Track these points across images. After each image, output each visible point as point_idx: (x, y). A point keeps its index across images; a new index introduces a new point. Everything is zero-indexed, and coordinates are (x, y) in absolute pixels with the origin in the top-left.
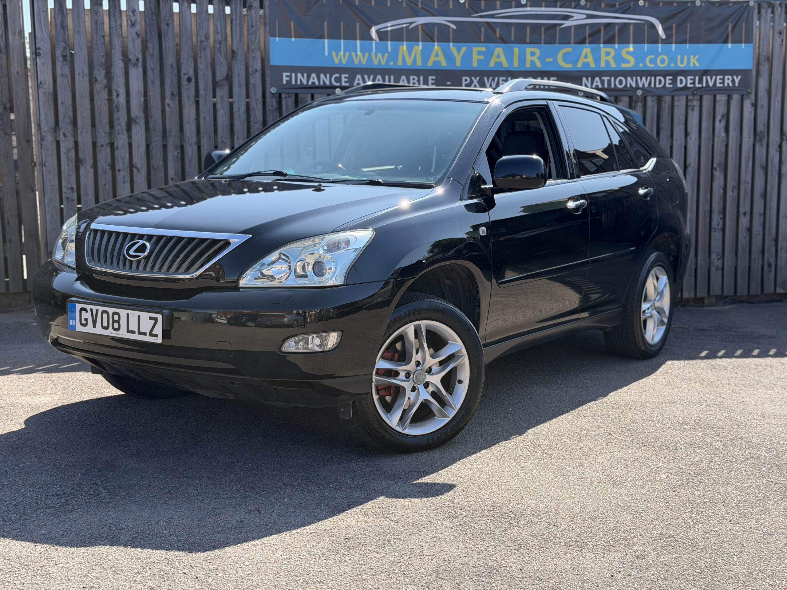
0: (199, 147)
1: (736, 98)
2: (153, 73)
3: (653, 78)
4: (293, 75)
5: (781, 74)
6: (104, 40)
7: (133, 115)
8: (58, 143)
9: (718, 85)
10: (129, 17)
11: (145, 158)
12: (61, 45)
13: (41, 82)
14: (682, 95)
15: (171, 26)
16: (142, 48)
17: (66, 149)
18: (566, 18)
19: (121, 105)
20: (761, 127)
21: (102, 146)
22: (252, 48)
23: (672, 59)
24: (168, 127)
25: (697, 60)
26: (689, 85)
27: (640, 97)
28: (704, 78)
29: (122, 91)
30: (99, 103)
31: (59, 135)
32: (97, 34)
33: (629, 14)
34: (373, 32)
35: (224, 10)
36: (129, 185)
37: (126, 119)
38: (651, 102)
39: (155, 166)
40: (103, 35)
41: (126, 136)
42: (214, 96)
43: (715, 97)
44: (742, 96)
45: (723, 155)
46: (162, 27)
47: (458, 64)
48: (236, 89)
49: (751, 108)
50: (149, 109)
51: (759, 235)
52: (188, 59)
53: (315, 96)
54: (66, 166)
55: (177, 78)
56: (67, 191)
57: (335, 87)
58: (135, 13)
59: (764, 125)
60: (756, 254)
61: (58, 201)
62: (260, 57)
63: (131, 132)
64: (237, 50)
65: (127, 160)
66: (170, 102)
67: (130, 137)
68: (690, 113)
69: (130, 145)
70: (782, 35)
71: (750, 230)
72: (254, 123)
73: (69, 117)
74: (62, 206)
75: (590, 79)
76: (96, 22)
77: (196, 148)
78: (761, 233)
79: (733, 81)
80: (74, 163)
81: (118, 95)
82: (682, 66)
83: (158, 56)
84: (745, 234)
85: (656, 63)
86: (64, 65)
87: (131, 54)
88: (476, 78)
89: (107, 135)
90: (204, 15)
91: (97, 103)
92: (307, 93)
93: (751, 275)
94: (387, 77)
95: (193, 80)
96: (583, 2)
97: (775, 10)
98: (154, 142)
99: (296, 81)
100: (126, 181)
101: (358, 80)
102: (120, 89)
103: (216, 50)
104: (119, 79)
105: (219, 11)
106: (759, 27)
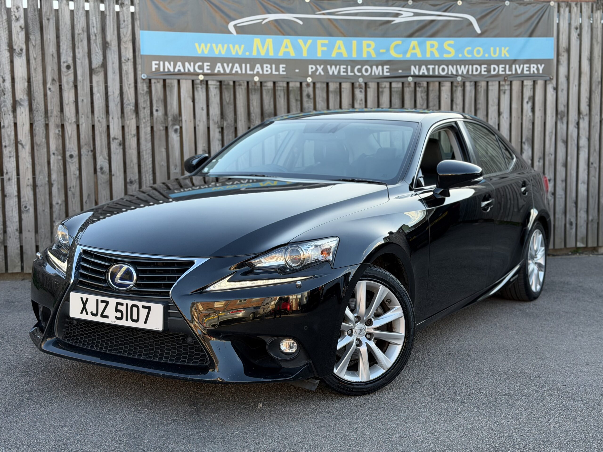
0: (78, 126)
1: (540, 83)
2: (36, 62)
3: (470, 67)
4: (161, 63)
5: (578, 63)
7: (17, 98)
9: (525, 72)
10: (13, 13)
11: (29, 135)
14: (495, 81)
15: (51, 21)
16: (26, 39)
18: (397, 15)
19: (6, 90)
20: (561, 108)
22: (124, 39)
23: (487, 51)
24: (49, 108)
25: (507, 51)
26: (501, 73)
27: (460, 82)
28: (514, 66)
29: (8, 77)
33: (449, 12)
34: (231, 26)
35: (99, 7)
36: (15, 159)
37: (11, 101)
38: (469, 87)
39: (38, 143)
41: (11, 116)
42: (91, 82)
43: (523, 82)
44: (546, 81)
45: (531, 131)
46: (44, 21)
47: (305, 55)
48: (110, 76)
49: (553, 91)
50: (32, 93)
51: (561, 198)
52: (67, 49)
53: (181, 81)
55: (57, 65)
57: (198, 74)
58: (19, 9)
59: (564, 106)
60: (559, 215)
62: (131, 47)
63: (16, 113)
64: (111, 41)
65: (13, 137)
66: (51, 87)
67: (15, 117)
68: (502, 96)
69: (15, 124)
70: (578, 31)
72: (127, 105)
75: (417, 67)
77: (75, 127)
78: (564, 196)
79: (538, 69)
81: (4, 81)
82: (495, 56)
83: (40, 47)
84: (550, 198)
85: (473, 54)
87: (15, 45)
88: (320, 67)
90: (81, 11)
92: (174, 79)
93: (556, 232)
94: (244, 65)
95: (72, 67)
96: (410, 2)
97: (572, 9)
98: (37, 121)
99: (164, 69)
100: (11, 156)
101: (219, 68)
102: (5, 75)
103: (92, 41)
104: (5, 67)
105: (94, 7)
106: (558, 25)
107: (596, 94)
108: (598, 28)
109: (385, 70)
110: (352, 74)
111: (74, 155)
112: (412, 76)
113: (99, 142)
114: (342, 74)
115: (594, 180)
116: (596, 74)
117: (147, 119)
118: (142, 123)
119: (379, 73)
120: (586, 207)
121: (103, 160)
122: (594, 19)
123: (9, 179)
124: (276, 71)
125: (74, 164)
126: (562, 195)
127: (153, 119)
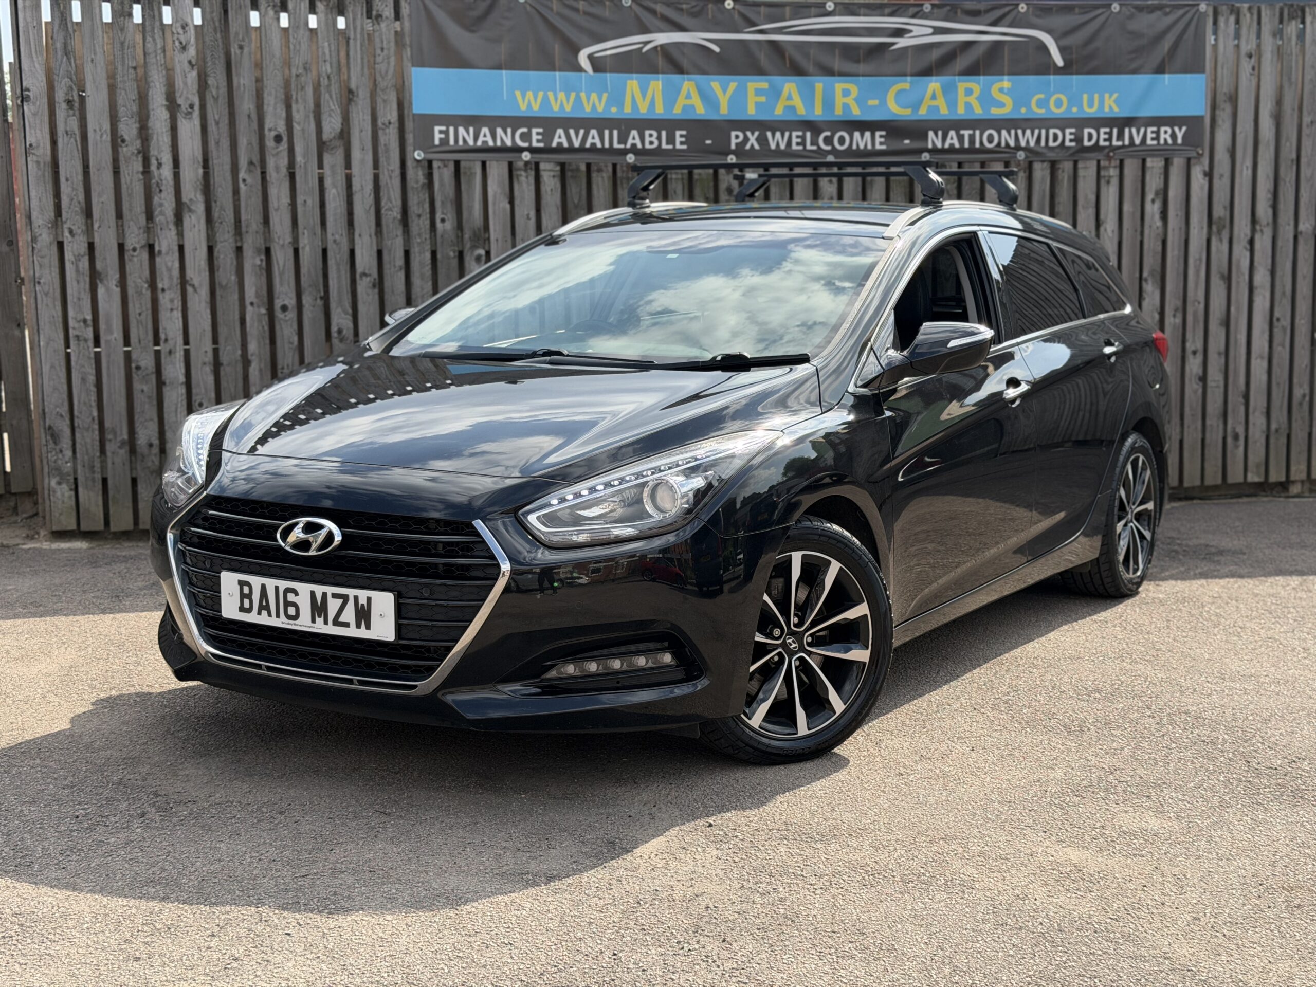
0: (296, 251)
1: (1178, 163)
2: (218, 129)
3: (1043, 132)
4: (452, 129)
5: (1252, 124)
6: (136, 73)
7: (185, 199)
8: (60, 245)
10: (176, 36)
11: (207, 269)
12: (63, 83)
13: (31, 145)
14: (1090, 159)
15: (246, 50)
16: (200, 86)
17: (74, 255)
18: (901, 33)
19: (164, 182)
20: (1219, 211)
21: (134, 250)
22: (382, 84)
23: (1074, 100)
24: (243, 218)
25: (1115, 101)
26: (1102, 143)
27: (1022, 163)
28: (1127, 130)
29: (167, 158)
30: (128, 179)
31: (63, 232)
32: (123, 64)
33: (1003, 26)
34: (583, 58)
35: (335, 23)
36: (180, 315)
37: (174, 205)
38: (1041, 172)
39: (224, 283)
40: (134, 65)
41: (173, 233)
42: (321, 166)
43: (1144, 161)
44: (1189, 160)
45: (1159, 257)
46: (233, 50)
47: (724, 111)
48: (356, 154)
49: (1204, 179)
50: (212, 187)
51: (1218, 387)
52: (276, 104)
53: (488, 164)
54: (75, 283)
55: (257, 136)
56: (76, 325)
58: (187, 28)
59: (1225, 208)
60: (1213, 420)
61: (62, 342)
62: (395, 100)
63: (182, 226)
64: (357, 88)
65: (176, 272)
66: (247, 177)
67: (180, 234)
68: (1104, 188)
69: (181, 248)
70: (1253, 60)
71: (1203, 379)
72: (386, 210)
73: (79, 203)
74: (69, 350)
75: (940, 133)
76: (122, 44)
77: (290, 252)
78: (1222, 384)
79: (1174, 136)
80: (88, 279)
81: (160, 165)
82: (1091, 111)
83: (227, 100)
84: (1195, 386)
85: (1048, 109)
86: (68, 116)
87: (180, 97)
88: (753, 134)
89: (142, 231)
90: (301, 32)
91: (125, 179)
92: (474, 161)
93: (1206, 452)
94: (607, 132)
95: (285, 139)
96: (927, 8)
97: (1242, 17)
98: (221, 242)
99: (456, 141)
100: (174, 307)
101: (559, 138)
102: (162, 154)
103: (322, 89)
104: (161, 139)
105: (327, 24)
106: (1215, 47)
107: (1288, 184)
108: (1292, 54)
109: (878, 140)
110: (814, 148)
111: (290, 307)
112: (929, 151)
113: (335, 281)
114: (794, 147)
115: (1282, 353)
116: (1288, 144)
117: (424, 236)
118: (416, 245)
119: (866, 145)
120: (1265, 405)
121: (343, 315)
122: (1285, 37)
123: (170, 352)
124: (668, 143)
125: (289, 323)
126: (1218, 381)
127: (435, 235)
